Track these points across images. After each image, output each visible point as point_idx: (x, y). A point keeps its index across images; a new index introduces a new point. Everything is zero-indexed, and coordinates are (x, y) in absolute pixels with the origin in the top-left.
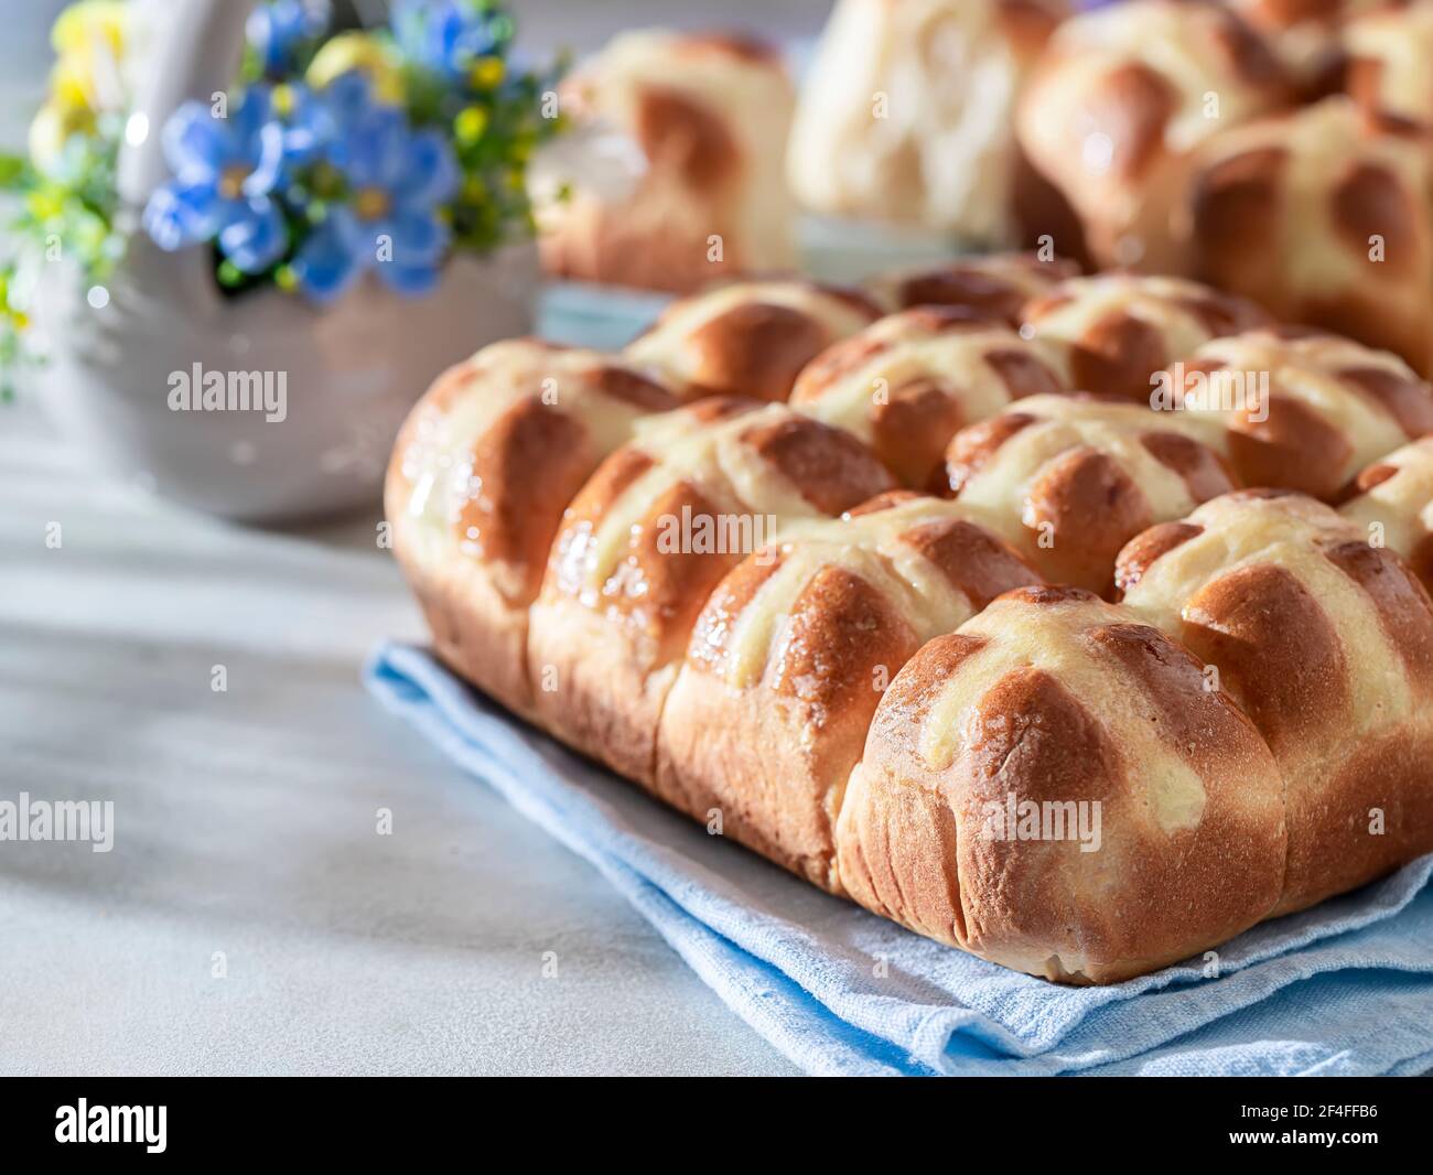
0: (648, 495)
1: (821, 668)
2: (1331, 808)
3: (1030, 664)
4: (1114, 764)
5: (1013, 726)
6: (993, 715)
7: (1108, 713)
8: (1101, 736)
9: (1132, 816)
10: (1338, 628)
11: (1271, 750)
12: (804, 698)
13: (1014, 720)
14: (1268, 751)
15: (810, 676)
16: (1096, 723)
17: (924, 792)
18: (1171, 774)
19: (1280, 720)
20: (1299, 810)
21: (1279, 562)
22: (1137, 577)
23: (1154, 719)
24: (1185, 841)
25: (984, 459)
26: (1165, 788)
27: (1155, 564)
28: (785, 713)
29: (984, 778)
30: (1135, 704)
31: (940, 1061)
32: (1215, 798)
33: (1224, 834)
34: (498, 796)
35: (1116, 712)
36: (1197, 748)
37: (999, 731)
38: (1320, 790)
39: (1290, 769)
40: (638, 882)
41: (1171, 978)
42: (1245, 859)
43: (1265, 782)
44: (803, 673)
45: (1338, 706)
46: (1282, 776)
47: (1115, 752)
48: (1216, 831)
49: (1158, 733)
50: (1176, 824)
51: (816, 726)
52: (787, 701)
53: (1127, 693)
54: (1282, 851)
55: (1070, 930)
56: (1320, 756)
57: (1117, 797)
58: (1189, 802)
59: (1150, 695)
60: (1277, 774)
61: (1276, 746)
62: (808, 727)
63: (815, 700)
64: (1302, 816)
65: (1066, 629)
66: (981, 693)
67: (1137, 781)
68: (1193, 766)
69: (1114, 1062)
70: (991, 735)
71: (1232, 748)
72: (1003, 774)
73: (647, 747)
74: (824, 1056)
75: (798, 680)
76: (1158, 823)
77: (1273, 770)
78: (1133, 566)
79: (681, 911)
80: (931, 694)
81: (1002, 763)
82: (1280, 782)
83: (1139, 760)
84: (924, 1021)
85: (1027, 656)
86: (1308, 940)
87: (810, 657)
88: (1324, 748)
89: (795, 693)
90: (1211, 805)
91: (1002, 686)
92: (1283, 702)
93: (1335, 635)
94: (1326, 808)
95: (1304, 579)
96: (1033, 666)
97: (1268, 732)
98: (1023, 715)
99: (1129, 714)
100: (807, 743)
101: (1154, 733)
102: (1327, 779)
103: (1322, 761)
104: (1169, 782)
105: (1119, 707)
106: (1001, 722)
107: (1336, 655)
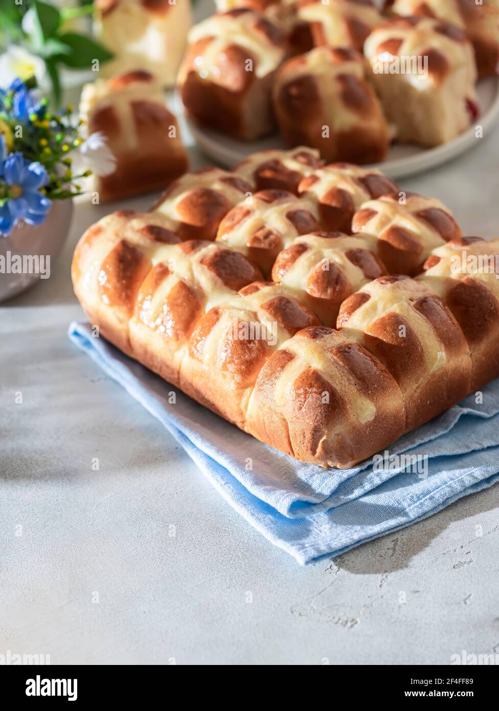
0: (169, 286)
1: (236, 361)
2: (421, 400)
3: (310, 367)
4: (342, 404)
5: (306, 392)
6: (298, 388)
7: (339, 385)
8: (337, 394)
9: (350, 421)
10: (420, 337)
11: (398, 383)
12: (231, 372)
13: (306, 390)
14: (397, 384)
15: (233, 364)
16: (335, 389)
17: (276, 413)
18: (362, 403)
19: (401, 373)
20: (409, 403)
21: (398, 311)
22: (347, 319)
23: (356, 385)
24: (368, 425)
25: (289, 266)
26: (361, 409)
27: (353, 314)
28: (224, 376)
29: (297, 411)
30: (348, 380)
31: (288, 514)
32: (378, 409)
33: (383, 419)
34: (123, 389)
35: (342, 384)
36: (372, 393)
37: (301, 394)
38: (416, 395)
39: (406, 390)
40: (177, 432)
41: (367, 466)
42: (391, 424)
43: (396, 397)
44: (230, 363)
45: (421, 366)
46: (403, 393)
47: (342, 399)
48: (379, 419)
49: (357, 389)
50: (366, 421)
51: (236, 381)
52: (225, 372)
53: (345, 376)
54: (404, 418)
55: (331, 456)
56: (416, 383)
57: (344, 415)
58: (370, 413)
59: (354, 375)
60: (401, 393)
61: (400, 382)
62: (233, 382)
63: (235, 373)
64: (411, 404)
65: (322, 351)
66: (294, 379)
67: (351, 408)
68: (370, 399)
69: (347, 503)
70: (298, 395)
71: (384, 389)
72: (304, 410)
73: (176, 376)
74: (246, 511)
75: (228, 365)
76: (359, 421)
77: (399, 391)
78: (345, 315)
79: (193, 445)
80: (276, 378)
81: (303, 406)
82: (402, 395)
83: (351, 400)
84: (281, 500)
85: (309, 363)
86: (416, 445)
87: (232, 357)
88: (417, 380)
89: (228, 370)
90: (377, 411)
91: (301, 377)
92: (401, 366)
93: (419, 341)
94: (419, 400)
95: (407, 319)
96: (311, 368)
97: (397, 377)
98: (309, 388)
99: (347, 384)
100: (233, 387)
101: (356, 390)
102: (419, 391)
103: (416, 385)
104: (362, 407)
105: (343, 382)
106: (302, 391)
107: (419, 348)
